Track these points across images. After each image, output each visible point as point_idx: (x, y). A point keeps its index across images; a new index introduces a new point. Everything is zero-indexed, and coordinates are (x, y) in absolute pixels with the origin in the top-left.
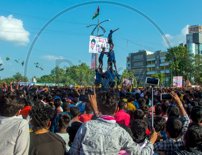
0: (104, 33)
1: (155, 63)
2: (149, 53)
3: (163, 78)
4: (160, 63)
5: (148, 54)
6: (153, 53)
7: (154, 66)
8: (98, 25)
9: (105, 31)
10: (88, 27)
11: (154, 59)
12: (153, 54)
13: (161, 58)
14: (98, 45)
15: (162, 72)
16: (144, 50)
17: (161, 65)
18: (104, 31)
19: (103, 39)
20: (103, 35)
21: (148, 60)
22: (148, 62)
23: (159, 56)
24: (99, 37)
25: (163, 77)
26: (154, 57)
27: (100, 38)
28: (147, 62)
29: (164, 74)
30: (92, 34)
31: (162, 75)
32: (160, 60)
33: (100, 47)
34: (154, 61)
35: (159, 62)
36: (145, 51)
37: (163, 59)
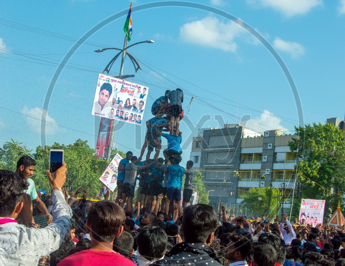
0: (136, 70)
1: (261, 159)
2: (248, 133)
3: (276, 199)
4: (274, 161)
5: (245, 137)
6: (260, 135)
7: (257, 166)
8: (122, 51)
9: (139, 67)
10: (98, 51)
11: (259, 150)
12: (258, 137)
13: (277, 150)
14: (117, 100)
15: (277, 185)
16: (238, 125)
17: (277, 166)
18: (137, 67)
19: (133, 86)
20: (133, 76)
21: (244, 151)
22: (245, 154)
23: (273, 144)
24: (122, 81)
25: (278, 197)
26: (262, 144)
27: (126, 82)
28: (241, 154)
29: (281, 191)
30: (106, 69)
31: (275, 193)
32: (275, 154)
33: (123, 106)
34: (259, 156)
35: (271, 159)
36: (241, 128)
37: (282, 151)
